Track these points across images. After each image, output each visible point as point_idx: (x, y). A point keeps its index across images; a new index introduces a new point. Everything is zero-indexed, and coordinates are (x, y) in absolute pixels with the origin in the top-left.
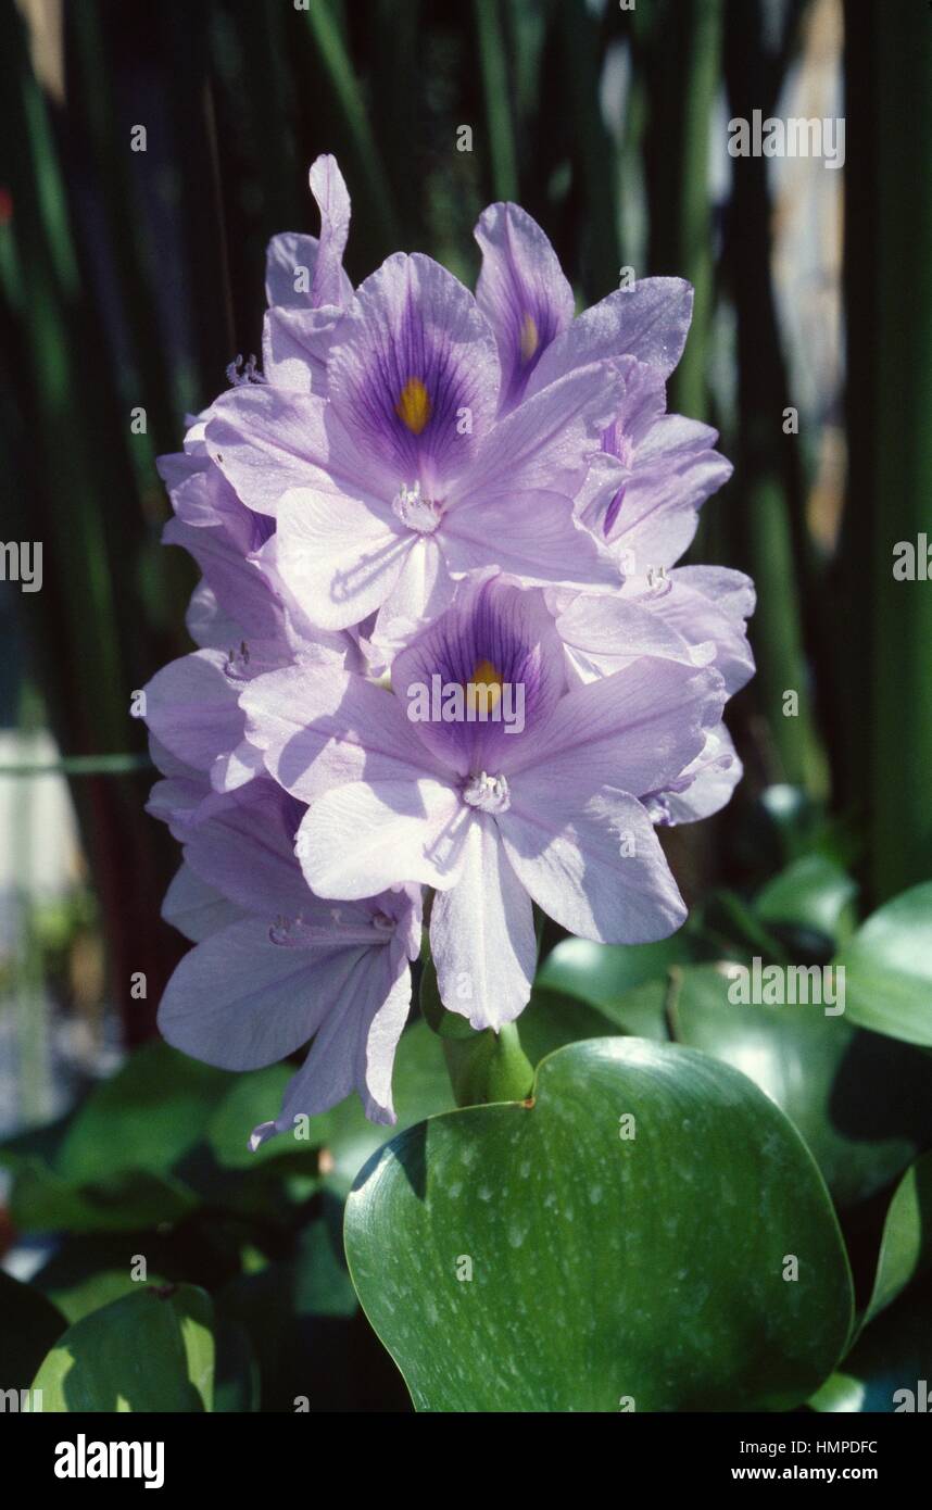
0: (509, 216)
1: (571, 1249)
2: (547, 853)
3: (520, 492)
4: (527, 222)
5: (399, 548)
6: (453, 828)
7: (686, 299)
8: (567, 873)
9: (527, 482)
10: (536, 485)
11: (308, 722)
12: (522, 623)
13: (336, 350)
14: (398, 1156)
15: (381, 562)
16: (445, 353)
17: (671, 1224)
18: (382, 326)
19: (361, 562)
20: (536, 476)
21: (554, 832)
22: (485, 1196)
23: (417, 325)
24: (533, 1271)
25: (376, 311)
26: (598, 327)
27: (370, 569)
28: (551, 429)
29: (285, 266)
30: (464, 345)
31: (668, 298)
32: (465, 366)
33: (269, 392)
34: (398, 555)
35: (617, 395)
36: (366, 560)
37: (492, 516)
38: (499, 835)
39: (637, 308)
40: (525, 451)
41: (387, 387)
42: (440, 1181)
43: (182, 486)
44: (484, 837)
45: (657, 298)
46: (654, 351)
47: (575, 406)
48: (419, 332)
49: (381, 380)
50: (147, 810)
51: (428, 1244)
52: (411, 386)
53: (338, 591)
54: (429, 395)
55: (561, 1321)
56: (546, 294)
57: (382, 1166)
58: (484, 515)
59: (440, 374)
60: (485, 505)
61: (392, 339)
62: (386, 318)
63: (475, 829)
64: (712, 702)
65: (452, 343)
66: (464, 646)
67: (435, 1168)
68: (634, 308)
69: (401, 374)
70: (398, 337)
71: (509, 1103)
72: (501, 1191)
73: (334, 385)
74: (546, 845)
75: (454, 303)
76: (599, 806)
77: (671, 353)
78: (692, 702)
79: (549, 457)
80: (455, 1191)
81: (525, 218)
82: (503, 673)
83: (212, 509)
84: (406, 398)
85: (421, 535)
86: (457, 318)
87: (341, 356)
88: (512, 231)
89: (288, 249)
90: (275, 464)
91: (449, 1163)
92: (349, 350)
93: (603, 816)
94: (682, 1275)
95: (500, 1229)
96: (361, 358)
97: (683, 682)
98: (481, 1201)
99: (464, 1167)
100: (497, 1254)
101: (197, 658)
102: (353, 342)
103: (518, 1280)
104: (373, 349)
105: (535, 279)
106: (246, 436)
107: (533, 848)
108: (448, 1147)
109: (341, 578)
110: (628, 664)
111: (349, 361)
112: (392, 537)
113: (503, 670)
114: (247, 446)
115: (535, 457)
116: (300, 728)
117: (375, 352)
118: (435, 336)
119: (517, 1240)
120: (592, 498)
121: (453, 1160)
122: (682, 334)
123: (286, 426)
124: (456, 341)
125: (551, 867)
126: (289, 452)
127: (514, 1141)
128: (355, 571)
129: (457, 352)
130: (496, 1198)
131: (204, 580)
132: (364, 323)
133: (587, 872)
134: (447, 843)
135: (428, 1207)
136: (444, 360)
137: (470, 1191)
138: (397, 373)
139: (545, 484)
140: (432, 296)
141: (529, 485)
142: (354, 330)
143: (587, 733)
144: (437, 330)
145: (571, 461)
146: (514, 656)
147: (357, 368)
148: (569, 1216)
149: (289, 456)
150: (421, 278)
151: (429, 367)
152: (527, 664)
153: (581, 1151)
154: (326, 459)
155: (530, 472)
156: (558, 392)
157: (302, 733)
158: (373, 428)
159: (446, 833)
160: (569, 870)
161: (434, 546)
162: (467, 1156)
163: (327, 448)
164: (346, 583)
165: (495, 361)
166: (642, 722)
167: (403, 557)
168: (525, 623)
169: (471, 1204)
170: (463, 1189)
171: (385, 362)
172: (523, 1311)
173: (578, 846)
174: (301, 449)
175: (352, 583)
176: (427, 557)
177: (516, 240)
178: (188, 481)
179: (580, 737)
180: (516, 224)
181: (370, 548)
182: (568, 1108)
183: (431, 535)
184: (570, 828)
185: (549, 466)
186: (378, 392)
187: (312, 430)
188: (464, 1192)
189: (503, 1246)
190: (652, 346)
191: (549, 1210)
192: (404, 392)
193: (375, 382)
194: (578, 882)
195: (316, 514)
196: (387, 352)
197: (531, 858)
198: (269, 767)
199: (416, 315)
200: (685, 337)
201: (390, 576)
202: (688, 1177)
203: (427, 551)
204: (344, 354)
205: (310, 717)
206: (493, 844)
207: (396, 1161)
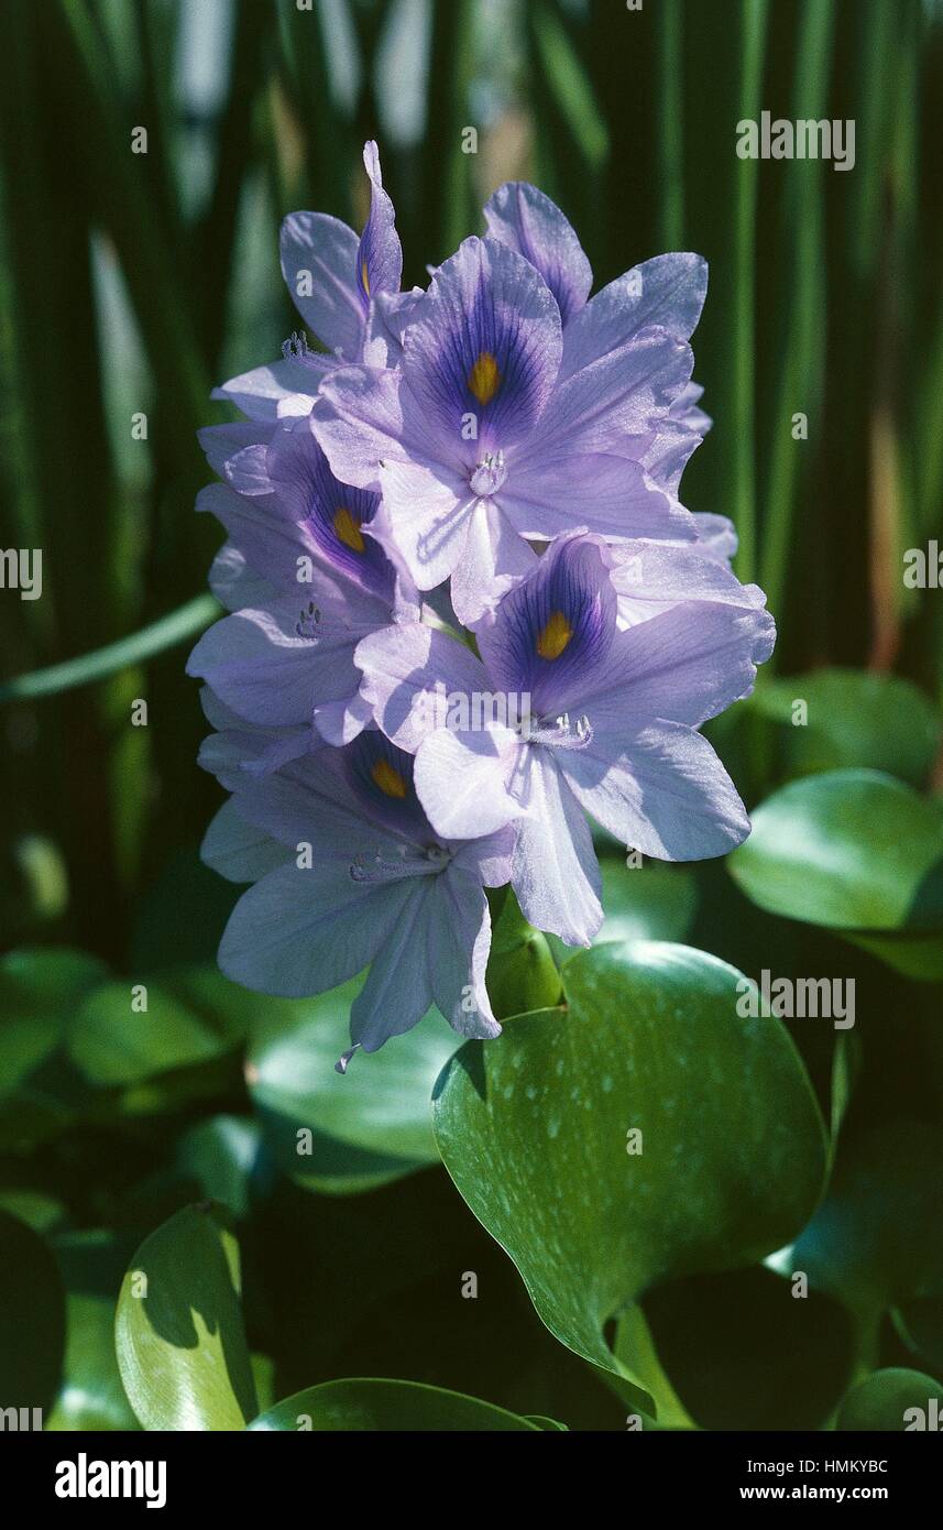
0: (522, 195)
1: (591, 1134)
2: (605, 782)
3: (579, 456)
4: (543, 201)
5: (464, 511)
6: (521, 765)
7: (701, 272)
8: (625, 799)
9: (586, 447)
10: (596, 449)
11: (405, 676)
12: (585, 575)
13: (413, 328)
14: (464, 1066)
15: (450, 524)
16: (515, 328)
17: (669, 1104)
18: (456, 306)
19: (434, 525)
20: (596, 441)
21: (610, 762)
22: (531, 1094)
23: (488, 303)
24: (565, 1157)
25: (451, 291)
26: (621, 298)
27: (443, 531)
28: (614, 397)
29: (301, 243)
30: (532, 321)
31: (684, 271)
32: (533, 341)
33: (363, 369)
34: (463, 519)
35: (685, 367)
36: (439, 523)
37: (550, 478)
38: (559, 769)
39: (657, 281)
40: (585, 416)
41: (461, 362)
42: (497, 1085)
43: (235, 457)
44: (544, 773)
45: (675, 272)
46: (671, 320)
47: (640, 376)
48: (490, 308)
49: (455, 356)
50: (199, 763)
51: (493, 1142)
52: (483, 360)
53: (423, 554)
54: (498, 368)
55: (586, 1200)
56: (559, 268)
57: (453, 1074)
58: (542, 477)
59: (510, 349)
60: (543, 469)
61: (465, 316)
62: (460, 298)
63: (535, 765)
64: (761, 639)
65: (521, 320)
66: (542, 599)
67: (493, 1074)
68: (654, 281)
69: (473, 350)
70: (471, 316)
71: (545, 1009)
72: (543, 1090)
73: (410, 361)
74: (603, 775)
75: (524, 282)
76: (652, 737)
77: (689, 322)
78: (743, 638)
79: (611, 424)
80: (508, 1093)
81: (540, 197)
82: (571, 621)
83: (268, 480)
84: (478, 372)
85: (480, 498)
86: (526, 296)
87: (417, 334)
88: (525, 209)
89: (301, 225)
90: (361, 438)
91: (504, 1068)
92: (425, 328)
93: (656, 746)
94: (678, 1149)
95: (541, 1123)
96: (436, 337)
97: (731, 621)
98: (528, 1100)
99: (515, 1070)
100: (539, 1146)
101: (240, 618)
102: (429, 321)
103: (555, 1167)
104: (447, 326)
105: (550, 254)
106: (341, 412)
107: (592, 779)
108: (501, 1053)
109: (422, 541)
110: (671, 608)
111: (423, 337)
112: (456, 501)
113: (571, 618)
114: (340, 421)
115: (596, 423)
116: (400, 682)
117: (449, 329)
118: (505, 312)
119: (553, 1132)
120: (656, 460)
121: (506, 1067)
122: (698, 305)
123: (371, 401)
124: (525, 317)
125: (610, 795)
126: (373, 426)
127: (554, 1042)
128: (432, 534)
129: (527, 327)
130: (539, 1096)
131: (229, 542)
132: (439, 301)
133: (645, 797)
134: (519, 779)
135: (490, 1109)
136: (514, 335)
137: (520, 1091)
138: (471, 350)
139: (606, 448)
140: (503, 276)
141: (587, 450)
142: (430, 310)
143: (639, 671)
144: (507, 308)
145: (636, 428)
146: (581, 606)
147: (432, 345)
148: (588, 1105)
149: (371, 429)
150: (492, 259)
151: (500, 342)
152: (591, 612)
153: (595, 1047)
154: (400, 430)
155: (591, 438)
156: (619, 362)
157: (401, 686)
158: (446, 400)
159: (516, 769)
160: (627, 797)
161: (493, 508)
162: (516, 1061)
163: (402, 420)
164: (426, 546)
165: (558, 336)
166: (690, 660)
167: (468, 518)
168: (588, 576)
169: (521, 1103)
170: (515, 1090)
171: (459, 338)
172: (560, 1194)
173: (634, 775)
174: (381, 421)
175: (432, 544)
176: (488, 518)
177: (529, 217)
178: (242, 453)
179: (628, 676)
180: (530, 202)
181: (441, 513)
182: (583, 1008)
183: (490, 498)
184: (624, 759)
185: (612, 432)
186: (452, 366)
187: (389, 405)
188: (514, 1093)
189: (544, 1137)
190: (669, 316)
191: (575, 1101)
192: (476, 366)
193: (450, 358)
194: (638, 808)
195: (396, 483)
196: (461, 329)
197: (590, 788)
198: (377, 720)
199: (487, 293)
200: (701, 307)
201: (460, 538)
202: (682, 1061)
203: (488, 512)
204: (420, 332)
205: (407, 671)
206: (553, 775)
207: (463, 1071)
